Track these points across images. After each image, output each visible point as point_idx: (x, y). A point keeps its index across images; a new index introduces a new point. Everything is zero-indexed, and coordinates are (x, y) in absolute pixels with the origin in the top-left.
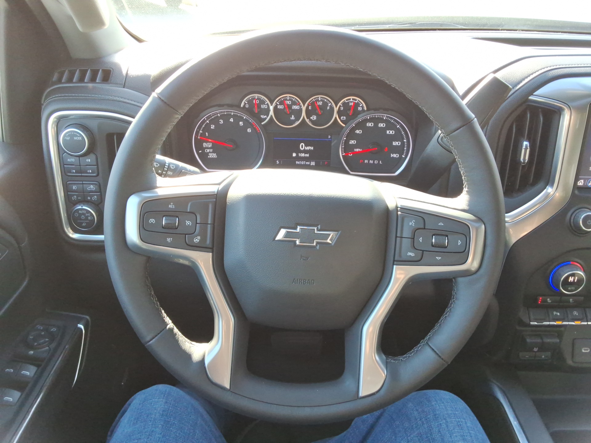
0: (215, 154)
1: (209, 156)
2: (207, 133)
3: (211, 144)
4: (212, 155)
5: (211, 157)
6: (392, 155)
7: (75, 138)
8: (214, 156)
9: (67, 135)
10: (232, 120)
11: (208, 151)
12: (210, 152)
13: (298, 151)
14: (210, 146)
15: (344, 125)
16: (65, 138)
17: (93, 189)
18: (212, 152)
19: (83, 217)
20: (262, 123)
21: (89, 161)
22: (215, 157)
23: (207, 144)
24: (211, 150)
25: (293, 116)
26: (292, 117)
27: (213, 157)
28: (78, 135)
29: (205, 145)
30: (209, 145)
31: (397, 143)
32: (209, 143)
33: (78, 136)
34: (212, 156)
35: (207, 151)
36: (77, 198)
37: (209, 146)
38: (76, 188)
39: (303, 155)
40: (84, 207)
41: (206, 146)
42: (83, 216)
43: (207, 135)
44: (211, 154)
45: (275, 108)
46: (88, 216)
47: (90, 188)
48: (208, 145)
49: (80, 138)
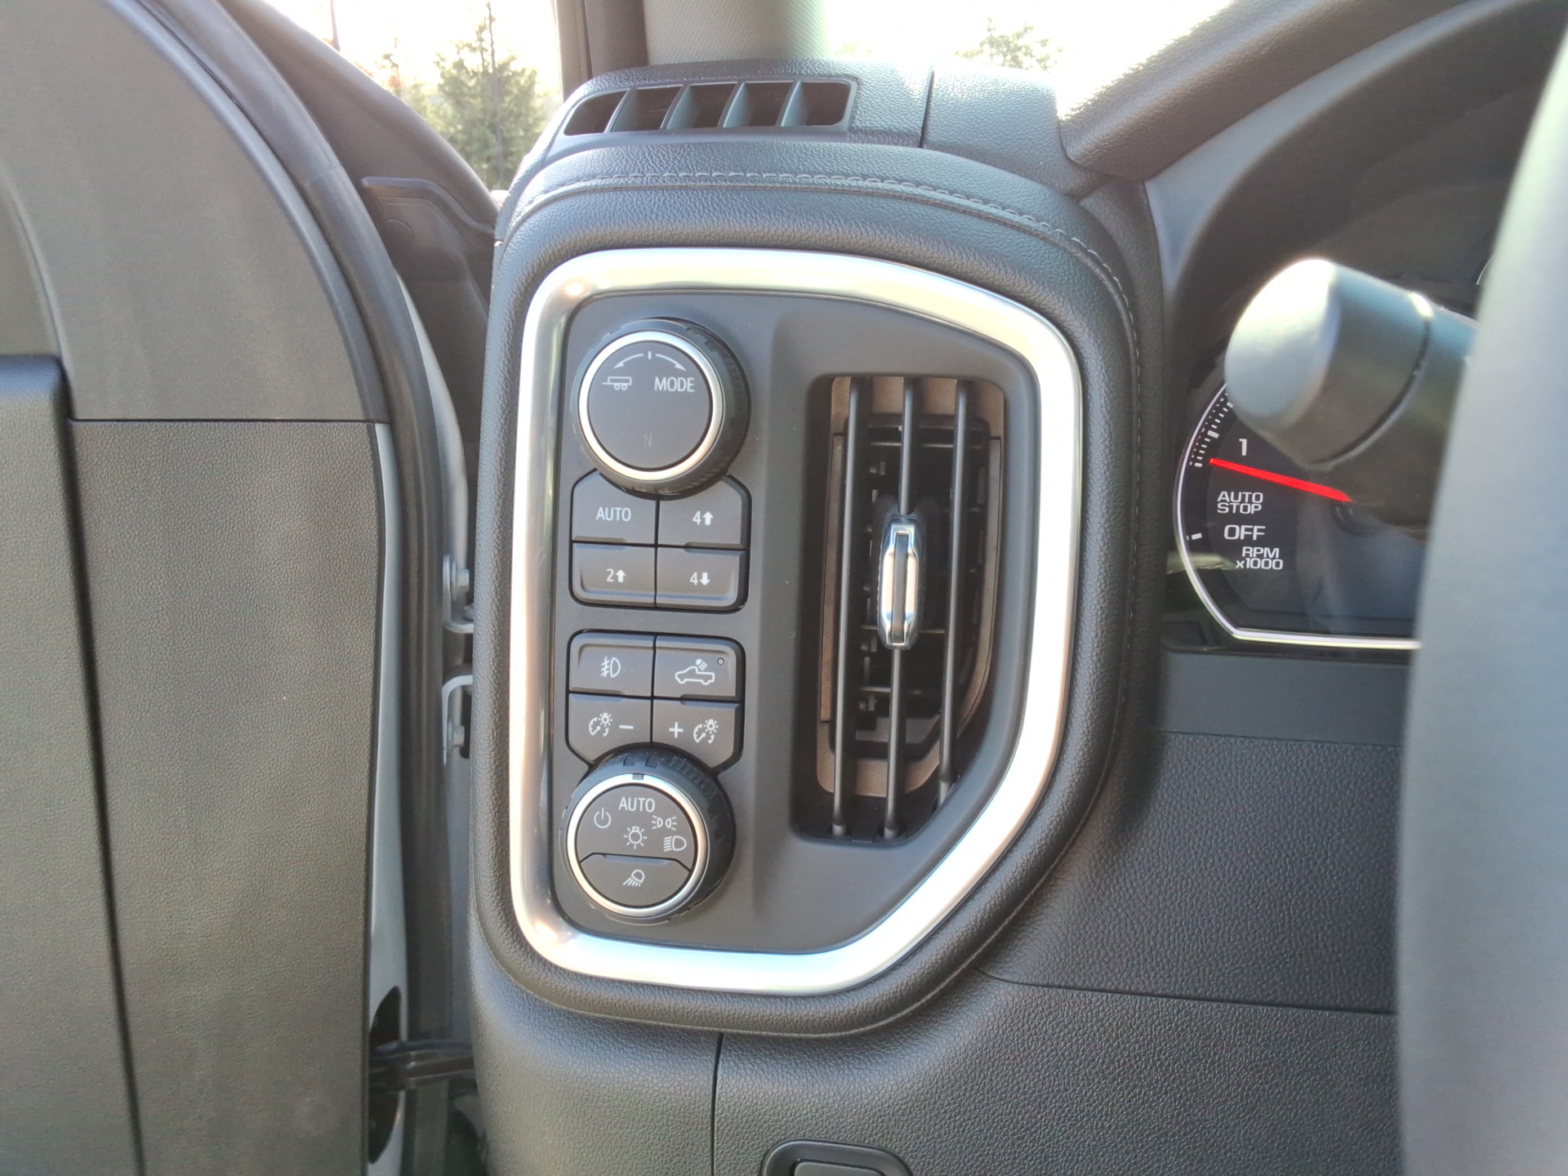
0: (1277, 550)
1: (1241, 559)
2: (1244, 442)
3: (1258, 498)
4: (1261, 556)
5: (1250, 564)
7: (661, 384)
8: (1267, 564)
9: (621, 364)
11: (1241, 532)
12: (1248, 541)
14: (1251, 510)
16: (609, 383)
17: (707, 678)
18: (1261, 542)
19: (635, 837)
21: (708, 522)
22: (1272, 565)
23: (1236, 498)
24: (1256, 528)
27: (1261, 564)
28: (679, 366)
29: (1226, 501)
30: (1250, 502)
32: (1247, 494)
33: (678, 373)
34: (1255, 563)
35: (1232, 532)
36: (614, 726)
37: (1245, 509)
38: (615, 671)
40: (648, 780)
41: (1231, 507)
42: (636, 829)
43: (1244, 453)
44: (1253, 551)
46: (665, 832)
47: (692, 674)
48: (1243, 501)
49: (688, 385)
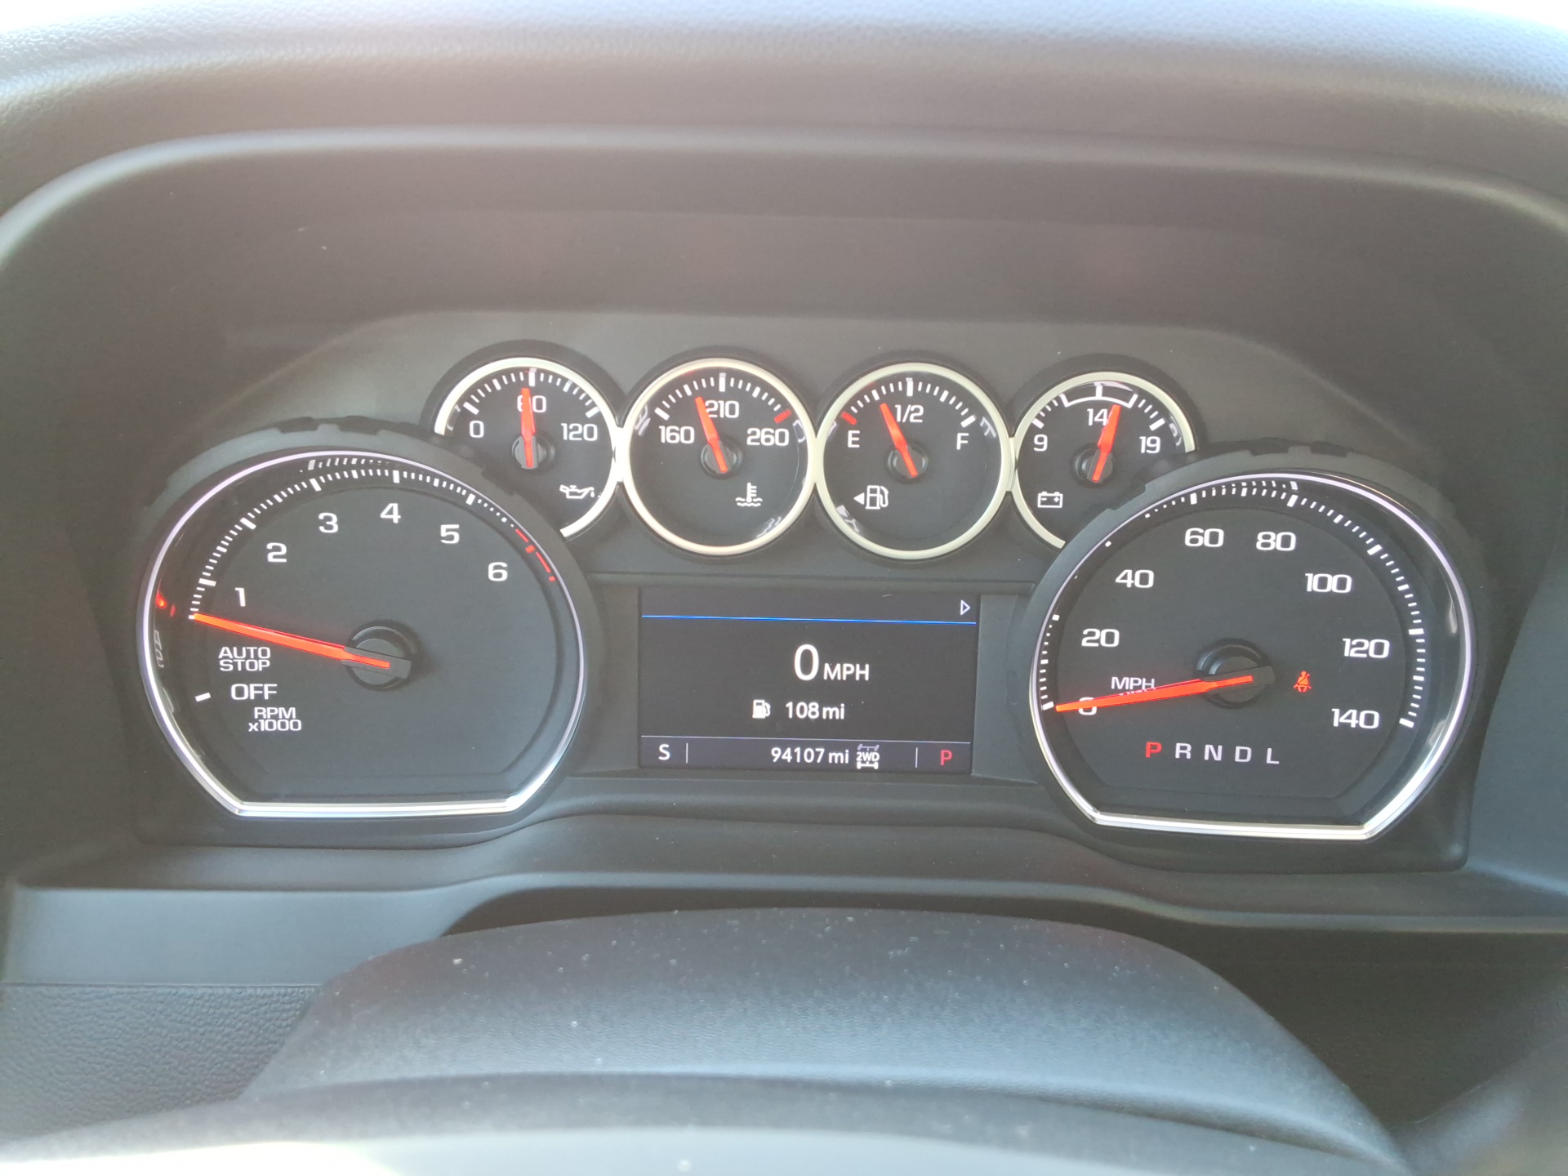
0: (293, 710)
1: (254, 721)
2: (241, 591)
3: (264, 653)
4: (276, 717)
5: (264, 726)
6: (1338, 719)
8: (283, 725)
10: (392, 513)
11: (250, 692)
12: (259, 701)
13: (785, 689)
14: (259, 666)
15: (1058, 543)
18: (274, 701)
20: (567, 531)
22: (289, 726)
23: (240, 653)
24: (266, 686)
25: (751, 489)
26: (745, 496)
27: (277, 726)
29: (228, 658)
30: (256, 657)
31: (1370, 645)
32: (252, 649)
34: (271, 725)
35: (240, 692)
37: (252, 665)
39: (810, 710)
41: (235, 664)
43: (243, 603)
44: (267, 712)
45: (645, 448)
48: (248, 657)
